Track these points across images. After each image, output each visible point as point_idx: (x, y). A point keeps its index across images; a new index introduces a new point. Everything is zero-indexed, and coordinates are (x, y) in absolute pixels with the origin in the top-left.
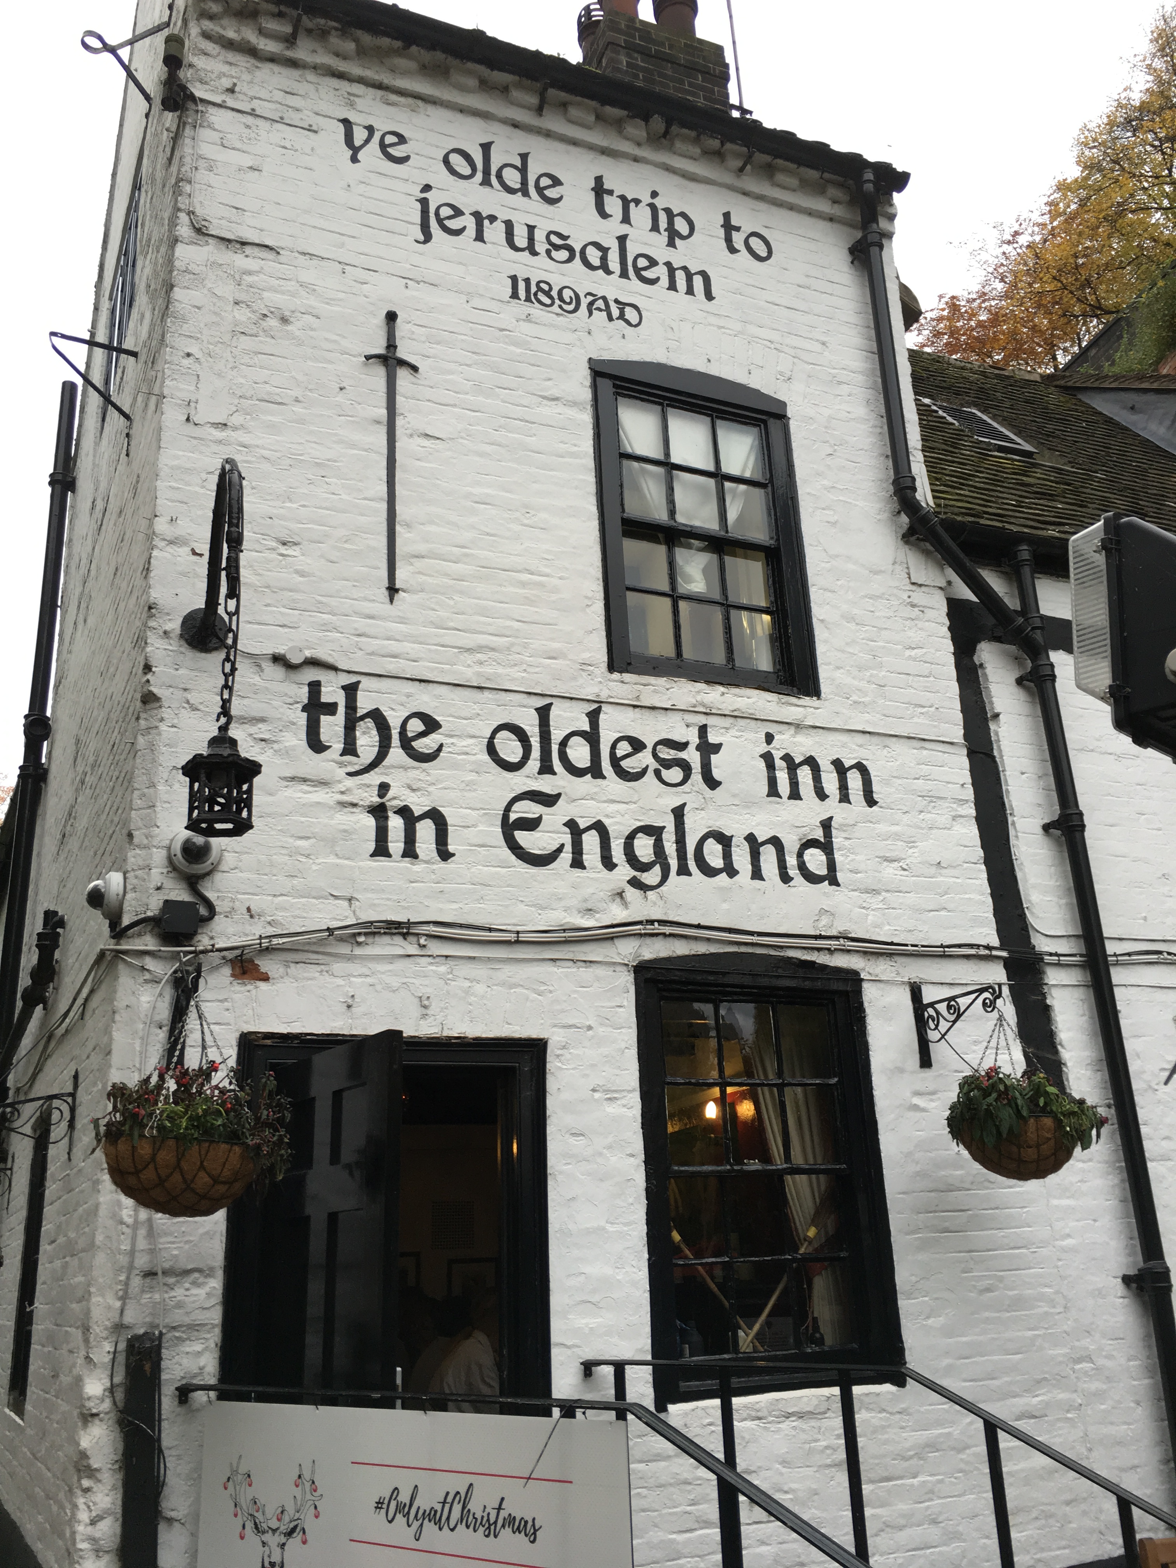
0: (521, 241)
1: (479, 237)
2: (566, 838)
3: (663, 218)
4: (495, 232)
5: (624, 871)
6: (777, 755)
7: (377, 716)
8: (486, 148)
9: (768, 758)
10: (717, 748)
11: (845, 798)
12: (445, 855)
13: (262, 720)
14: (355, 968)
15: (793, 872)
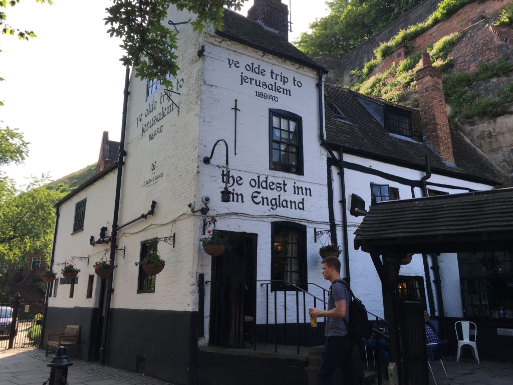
0: (258, 84)
1: (251, 83)
2: (261, 200)
3: (283, 78)
4: (253, 82)
5: (270, 206)
6: (296, 186)
7: (232, 177)
8: (253, 64)
9: (294, 187)
10: (286, 185)
11: (306, 195)
12: (243, 202)
13: (215, 177)
14: (229, 220)
15: (297, 207)
